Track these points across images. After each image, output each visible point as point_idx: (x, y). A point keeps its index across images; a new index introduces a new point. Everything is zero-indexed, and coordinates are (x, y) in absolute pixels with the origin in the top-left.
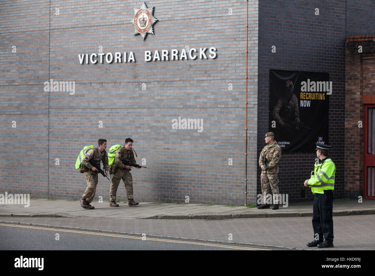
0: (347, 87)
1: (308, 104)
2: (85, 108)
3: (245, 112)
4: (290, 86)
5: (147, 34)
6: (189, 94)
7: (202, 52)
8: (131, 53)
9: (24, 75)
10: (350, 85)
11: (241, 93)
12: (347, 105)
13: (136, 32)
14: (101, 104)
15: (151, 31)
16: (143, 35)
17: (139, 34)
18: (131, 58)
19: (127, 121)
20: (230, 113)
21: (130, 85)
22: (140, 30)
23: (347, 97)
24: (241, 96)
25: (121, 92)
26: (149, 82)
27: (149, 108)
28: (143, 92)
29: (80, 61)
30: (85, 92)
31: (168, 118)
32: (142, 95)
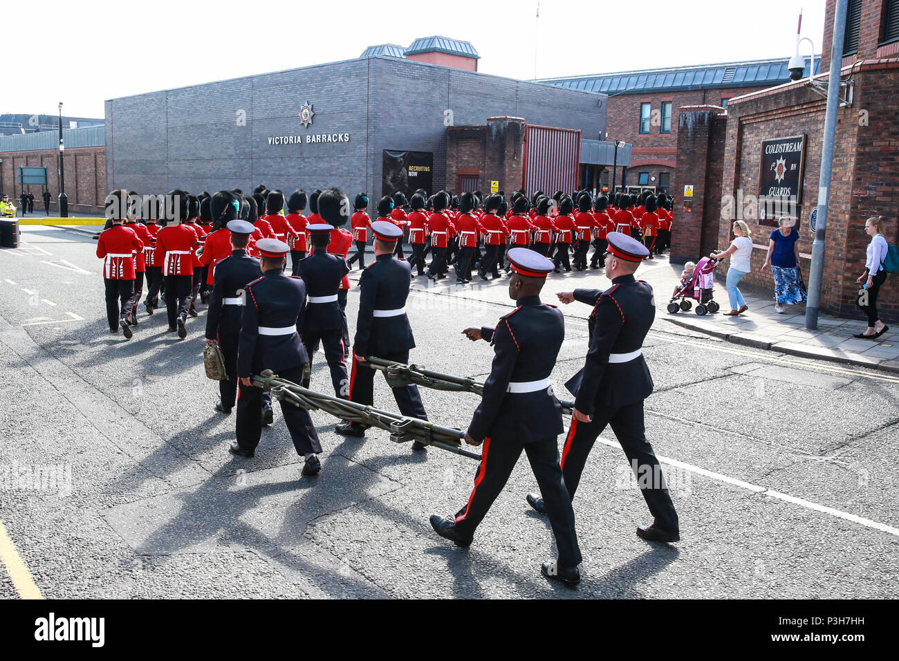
0: (448, 163)
1: (416, 174)
2: (272, 175)
3: (365, 179)
4: (401, 161)
5: (308, 124)
6: (332, 166)
7: (340, 137)
8: (299, 137)
9: (237, 152)
10: (449, 161)
11: (363, 166)
12: (447, 175)
13: (302, 122)
14: (282, 172)
15: (310, 122)
16: (306, 125)
17: (303, 124)
18: (299, 140)
19: (297, 185)
20: (356, 180)
21: (299, 160)
22: (304, 121)
23: (448, 169)
24: (363, 169)
25: (293, 164)
26: (309, 158)
27: (309, 176)
28: (306, 164)
29: (270, 143)
30: (272, 164)
31: (320, 183)
32: (305, 166)
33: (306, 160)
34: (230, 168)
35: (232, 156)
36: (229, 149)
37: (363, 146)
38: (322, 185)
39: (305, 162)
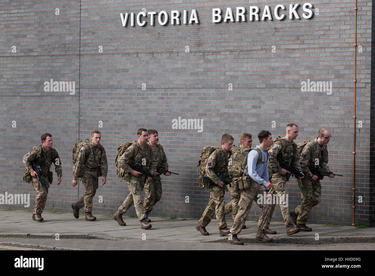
2: (128, 88)
3: (352, 94)
7: (292, 10)
8: (193, 12)
9: (45, 42)
14: (151, 82)
18: (193, 18)
19: (187, 106)
21: (193, 57)
24: (347, 72)
25: (179, 66)
26: (218, 52)
27: (217, 88)
28: (210, 66)
29: (124, 24)
30: (129, 66)
31: (244, 102)
32: (207, 71)
33: (210, 57)
34: (26, 76)
35: (31, 51)
36: (24, 36)
37: (347, 27)
38: (249, 106)
39: (208, 61)
